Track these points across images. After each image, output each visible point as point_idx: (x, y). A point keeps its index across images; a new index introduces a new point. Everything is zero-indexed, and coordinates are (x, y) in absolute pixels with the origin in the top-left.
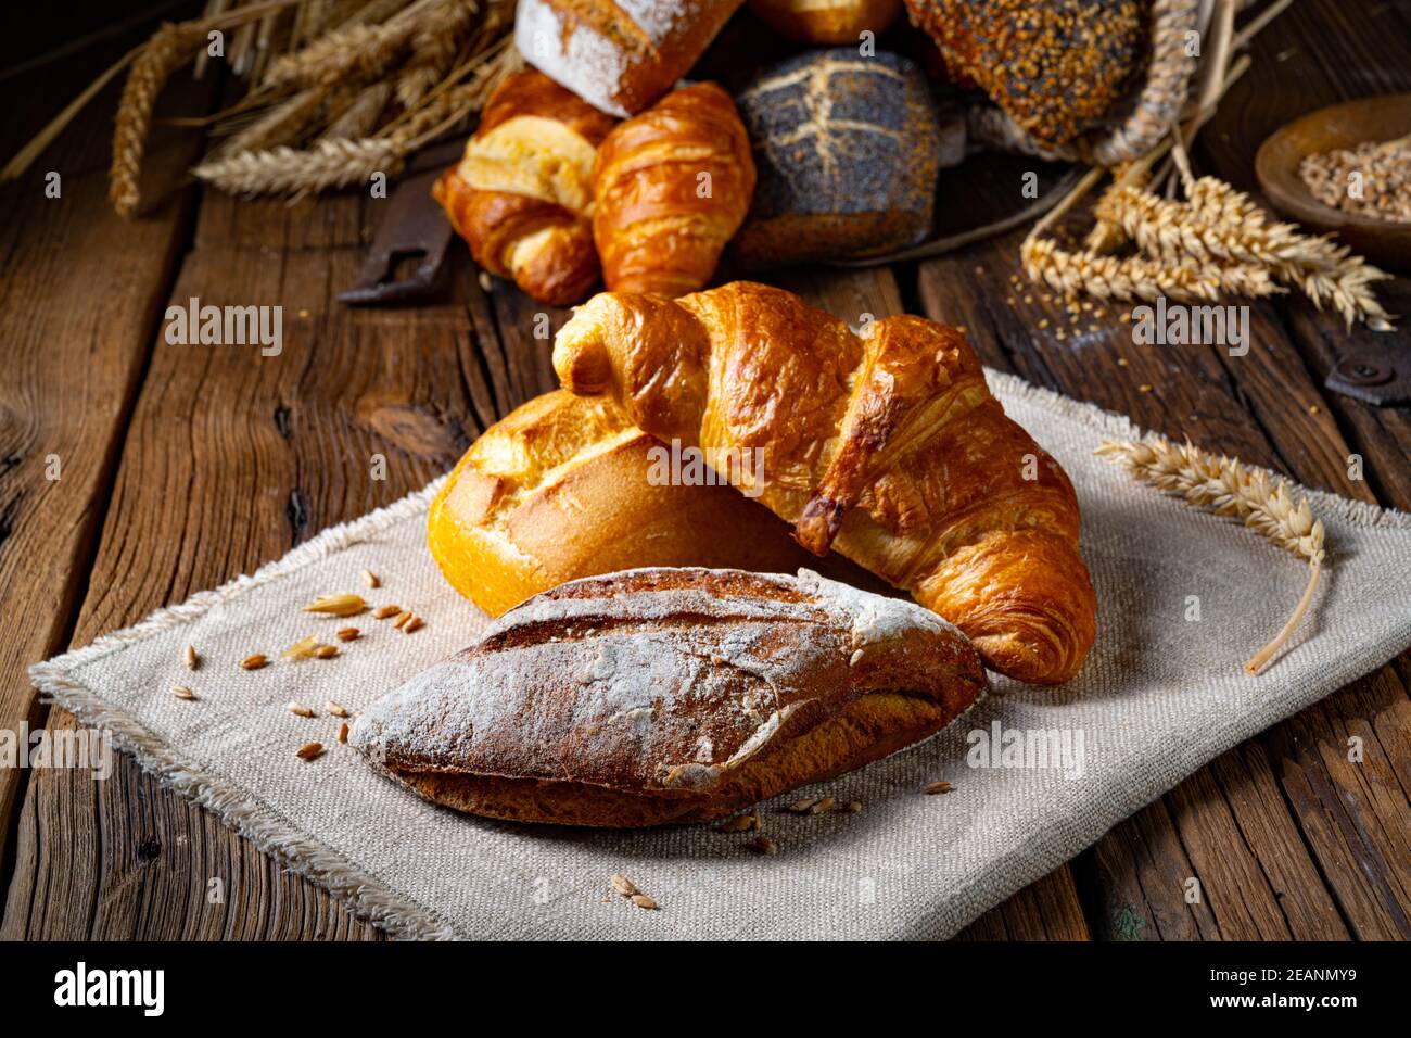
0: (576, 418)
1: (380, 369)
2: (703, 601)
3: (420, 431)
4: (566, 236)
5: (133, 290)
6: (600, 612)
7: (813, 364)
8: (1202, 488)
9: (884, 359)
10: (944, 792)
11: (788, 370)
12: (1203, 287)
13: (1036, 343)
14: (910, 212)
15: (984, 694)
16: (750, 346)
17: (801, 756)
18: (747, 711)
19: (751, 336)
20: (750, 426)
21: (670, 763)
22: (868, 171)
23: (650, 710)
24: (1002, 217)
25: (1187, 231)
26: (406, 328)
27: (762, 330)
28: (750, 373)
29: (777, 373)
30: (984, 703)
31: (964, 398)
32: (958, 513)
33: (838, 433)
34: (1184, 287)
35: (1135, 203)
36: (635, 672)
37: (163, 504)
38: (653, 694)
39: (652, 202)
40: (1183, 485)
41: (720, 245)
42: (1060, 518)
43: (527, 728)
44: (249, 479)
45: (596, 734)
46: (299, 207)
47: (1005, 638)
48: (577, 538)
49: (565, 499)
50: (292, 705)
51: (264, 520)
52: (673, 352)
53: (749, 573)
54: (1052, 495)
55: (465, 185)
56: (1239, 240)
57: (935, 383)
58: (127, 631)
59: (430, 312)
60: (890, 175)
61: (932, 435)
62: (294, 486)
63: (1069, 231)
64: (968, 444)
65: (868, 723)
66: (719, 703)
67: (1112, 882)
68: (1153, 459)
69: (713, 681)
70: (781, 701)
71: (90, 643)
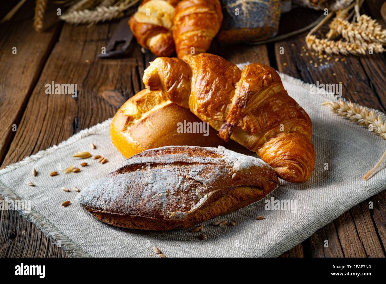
0: (153, 97)
1: (107, 78)
2: (185, 158)
3: (116, 98)
4: (165, 36)
5: (38, 54)
6: (152, 161)
7: (224, 80)
8: (354, 117)
9: (246, 78)
10: (262, 219)
11: (216, 82)
12: (361, 50)
13: (308, 68)
14: (271, 27)
15: (278, 186)
16: (204, 74)
17: (216, 207)
18: (197, 194)
19: (205, 71)
20: (204, 100)
21: (172, 211)
22: (258, 15)
23: (166, 194)
24: (302, 28)
25: (356, 32)
26: (117, 65)
27: (208, 69)
28: (204, 83)
29: (212, 83)
30: (278, 189)
31: (273, 90)
32: (270, 127)
33: (231, 102)
34: (355, 50)
35: (341, 23)
36: (162, 181)
37: (36, 122)
38: (167, 188)
39: (189, 26)
40: (349, 115)
41: (211, 38)
42: (304, 128)
43: (127, 199)
44: (63, 114)
45: (148, 201)
46: (91, 28)
47: (284, 168)
48: (151, 136)
49: (148, 123)
50: (63, 188)
51: (65, 127)
52: (180, 76)
53: (202, 148)
54: (302, 121)
55: (135, 21)
56: (372, 35)
57: (263, 86)
58: (17, 164)
59: (125, 60)
60: (265, 16)
61: (262, 103)
62: (76, 116)
63: (322, 32)
64: (274, 105)
65: (238, 196)
66: (188, 191)
67: (315, 250)
68: (339, 107)
69: (187, 184)
70: (208, 191)
71: (5, 168)
